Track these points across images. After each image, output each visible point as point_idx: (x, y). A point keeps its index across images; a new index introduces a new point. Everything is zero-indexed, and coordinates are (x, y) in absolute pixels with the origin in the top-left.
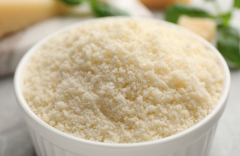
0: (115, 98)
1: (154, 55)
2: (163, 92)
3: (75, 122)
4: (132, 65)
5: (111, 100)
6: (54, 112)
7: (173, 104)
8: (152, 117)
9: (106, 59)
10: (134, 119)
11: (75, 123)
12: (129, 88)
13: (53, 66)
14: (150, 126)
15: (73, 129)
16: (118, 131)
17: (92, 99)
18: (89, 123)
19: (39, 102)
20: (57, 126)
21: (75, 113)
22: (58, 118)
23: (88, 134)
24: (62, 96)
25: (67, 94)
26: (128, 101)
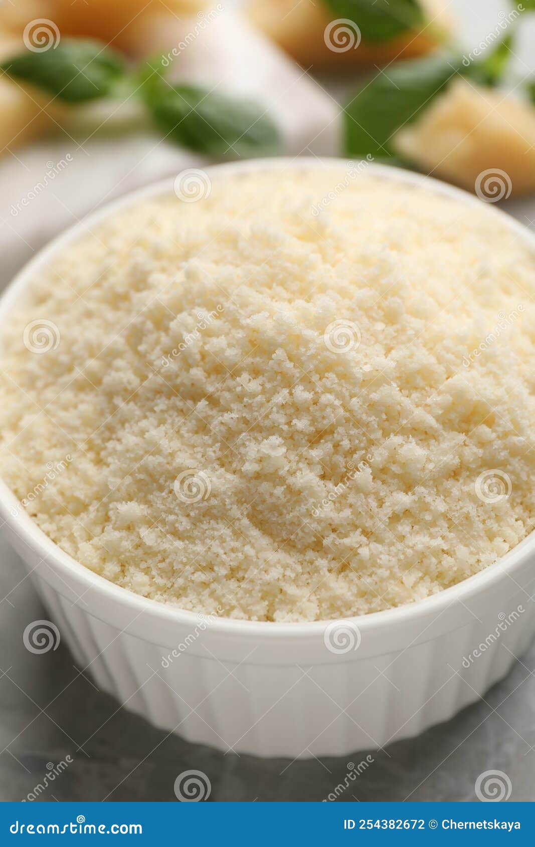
0: (291, 480)
1: (391, 330)
2: (428, 446)
3: (182, 562)
4: (332, 376)
5: (279, 491)
6: (112, 535)
7: (461, 481)
8: (404, 528)
9: (249, 360)
10: (354, 539)
11: (180, 566)
12: (330, 445)
13: (78, 373)
14: (402, 557)
15: (176, 586)
16: (309, 581)
17: (223, 489)
18: (223, 563)
19: (59, 499)
20: (127, 579)
21: (176, 534)
22: (128, 554)
23: (224, 600)
24: (128, 480)
25: (142, 476)
26: (330, 485)
